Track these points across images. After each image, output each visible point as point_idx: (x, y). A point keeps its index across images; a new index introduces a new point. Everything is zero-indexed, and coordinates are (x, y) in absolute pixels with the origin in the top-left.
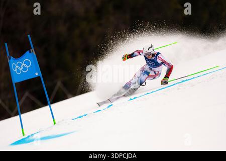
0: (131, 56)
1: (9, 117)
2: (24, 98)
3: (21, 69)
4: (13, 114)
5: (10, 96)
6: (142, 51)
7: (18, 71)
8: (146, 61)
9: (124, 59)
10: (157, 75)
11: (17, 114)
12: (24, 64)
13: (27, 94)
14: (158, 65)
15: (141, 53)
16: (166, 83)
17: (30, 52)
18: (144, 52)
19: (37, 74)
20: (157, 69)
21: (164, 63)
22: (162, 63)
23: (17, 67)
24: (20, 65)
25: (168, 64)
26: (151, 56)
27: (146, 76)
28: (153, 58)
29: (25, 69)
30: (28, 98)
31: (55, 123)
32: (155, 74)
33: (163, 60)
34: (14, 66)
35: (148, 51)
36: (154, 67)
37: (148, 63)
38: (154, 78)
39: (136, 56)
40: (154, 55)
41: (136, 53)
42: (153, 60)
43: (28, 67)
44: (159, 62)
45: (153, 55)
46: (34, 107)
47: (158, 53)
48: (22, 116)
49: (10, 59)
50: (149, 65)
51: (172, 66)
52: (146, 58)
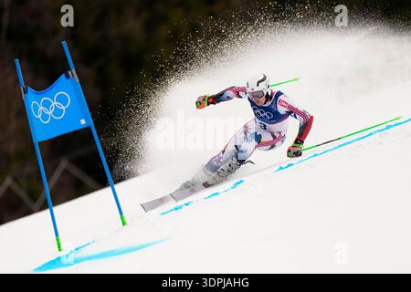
0: (216, 99)
1: (29, 212)
2: (57, 174)
3: (50, 113)
4: (36, 206)
5: (28, 169)
6: (244, 90)
7: (45, 117)
8: (255, 109)
9: (200, 104)
10: (277, 139)
11: (44, 206)
12: (56, 103)
13: (64, 164)
14: (278, 118)
15: (241, 94)
16: (298, 154)
17: (68, 77)
18: (249, 90)
19: (83, 122)
20: (276, 127)
21: (292, 111)
22: (289, 113)
23: (41, 108)
24: (47, 104)
25: (303, 114)
26: (263, 99)
27: (254, 143)
28: (269, 103)
29: (58, 112)
30: (66, 172)
31: (124, 224)
32: (274, 137)
33: (290, 107)
34: (36, 108)
35: (257, 89)
36: (270, 122)
37: (257, 115)
38: (273, 147)
39: (229, 98)
40: (271, 97)
41: (230, 93)
42: (268, 108)
43: (63, 108)
44: (282, 110)
45: (268, 97)
46: (79, 190)
47: (279, 94)
48: (57, 209)
49: (26, 92)
50: (260, 118)
51: (312, 118)
52: (253, 104)
